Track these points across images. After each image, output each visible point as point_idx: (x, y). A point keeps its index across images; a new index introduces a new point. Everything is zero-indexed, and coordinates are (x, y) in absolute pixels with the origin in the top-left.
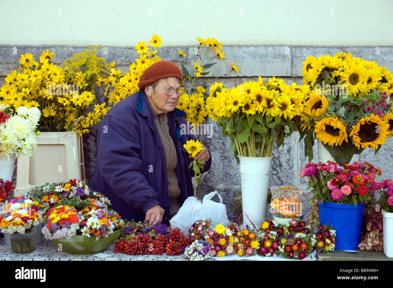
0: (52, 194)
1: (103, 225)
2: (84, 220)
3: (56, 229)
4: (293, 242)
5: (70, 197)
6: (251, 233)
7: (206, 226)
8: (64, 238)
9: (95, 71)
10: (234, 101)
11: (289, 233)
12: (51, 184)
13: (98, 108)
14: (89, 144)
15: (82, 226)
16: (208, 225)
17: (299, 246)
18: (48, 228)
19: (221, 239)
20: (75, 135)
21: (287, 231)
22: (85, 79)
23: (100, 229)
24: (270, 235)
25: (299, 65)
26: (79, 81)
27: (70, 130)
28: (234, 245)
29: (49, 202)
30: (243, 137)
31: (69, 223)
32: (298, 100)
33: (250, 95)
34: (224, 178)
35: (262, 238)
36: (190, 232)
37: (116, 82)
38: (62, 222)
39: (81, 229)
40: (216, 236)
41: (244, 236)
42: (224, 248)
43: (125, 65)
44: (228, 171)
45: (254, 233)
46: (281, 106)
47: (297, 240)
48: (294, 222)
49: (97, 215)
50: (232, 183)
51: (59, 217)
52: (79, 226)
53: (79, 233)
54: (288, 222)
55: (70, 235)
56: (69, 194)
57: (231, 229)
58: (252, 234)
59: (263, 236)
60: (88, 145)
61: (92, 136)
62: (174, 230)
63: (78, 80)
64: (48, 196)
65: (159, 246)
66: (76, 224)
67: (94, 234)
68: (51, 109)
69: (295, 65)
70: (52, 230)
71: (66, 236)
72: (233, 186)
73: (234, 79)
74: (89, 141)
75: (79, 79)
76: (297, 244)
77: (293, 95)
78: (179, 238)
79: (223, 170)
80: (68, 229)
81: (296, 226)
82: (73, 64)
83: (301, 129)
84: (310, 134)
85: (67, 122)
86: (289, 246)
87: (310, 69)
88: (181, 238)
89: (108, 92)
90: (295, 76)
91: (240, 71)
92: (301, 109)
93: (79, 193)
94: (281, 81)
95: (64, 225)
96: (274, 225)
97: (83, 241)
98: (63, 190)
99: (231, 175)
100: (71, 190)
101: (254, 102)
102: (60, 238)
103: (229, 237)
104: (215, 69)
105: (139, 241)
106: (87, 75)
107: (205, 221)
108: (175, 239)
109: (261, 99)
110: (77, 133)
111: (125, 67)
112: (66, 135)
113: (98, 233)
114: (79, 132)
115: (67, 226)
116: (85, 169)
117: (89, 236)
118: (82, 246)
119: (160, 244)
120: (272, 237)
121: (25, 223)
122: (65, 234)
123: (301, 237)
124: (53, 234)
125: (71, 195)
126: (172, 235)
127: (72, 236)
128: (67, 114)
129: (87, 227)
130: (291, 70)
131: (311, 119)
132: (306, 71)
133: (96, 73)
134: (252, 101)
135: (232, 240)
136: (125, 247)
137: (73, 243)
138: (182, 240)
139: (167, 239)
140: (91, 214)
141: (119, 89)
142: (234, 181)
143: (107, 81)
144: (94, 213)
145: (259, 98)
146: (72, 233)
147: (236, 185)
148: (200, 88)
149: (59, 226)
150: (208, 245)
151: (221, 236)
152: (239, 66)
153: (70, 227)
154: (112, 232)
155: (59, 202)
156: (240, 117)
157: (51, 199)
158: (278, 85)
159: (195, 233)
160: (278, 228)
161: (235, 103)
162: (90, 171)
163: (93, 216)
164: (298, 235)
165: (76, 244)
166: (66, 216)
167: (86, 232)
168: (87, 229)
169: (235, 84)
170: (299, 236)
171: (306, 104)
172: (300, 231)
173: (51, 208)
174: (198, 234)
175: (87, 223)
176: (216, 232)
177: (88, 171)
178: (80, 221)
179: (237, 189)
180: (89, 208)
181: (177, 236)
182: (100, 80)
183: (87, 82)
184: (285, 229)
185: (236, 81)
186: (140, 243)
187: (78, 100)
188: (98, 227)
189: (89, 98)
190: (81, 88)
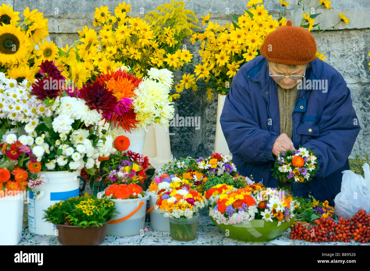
0: (194, 171)
1: (285, 207)
2: (262, 202)
3: (232, 213)
5: (219, 174)
8: (241, 223)
9: (186, 26)
13: (199, 69)
15: (261, 209)
18: (219, 211)
22: (175, 36)
23: (284, 212)
26: (168, 38)
31: (246, 205)
37: (216, 38)
38: (237, 203)
39: (261, 212)
51: (233, 198)
52: (257, 209)
53: (258, 217)
55: (248, 220)
56: (217, 170)
63: (166, 36)
64: (189, 173)
65: (347, 231)
66: (254, 207)
67: (277, 218)
68: (137, 71)
70: (227, 214)
71: (243, 220)
73: (341, 32)
75: (168, 35)
80: (245, 212)
89: (204, 50)
93: (228, 169)
95: (240, 208)
97: (263, 227)
98: (208, 167)
100: (218, 166)
102: (237, 223)
105: (322, 226)
106: (176, 31)
108: (364, 223)
115: (244, 208)
117: (272, 221)
118: (260, 232)
119: (347, 229)
121: (192, 205)
122: (243, 219)
124: (229, 218)
125: (220, 172)
127: (251, 221)
129: (269, 210)
133: (188, 28)
136: (305, 233)
137: (251, 228)
143: (202, 37)
146: (250, 216)
149: (235, 209)
153: (248, 209)
154: (293, 215)
155: (205, 179)
157: (194, 176)
165: (254, 230)
166: (241, 197)
167: (267, 216)
168: (270, 212)
169: (342, 38)
175: (268, 205)
178: (258, 203)
182: (195, 35)
183: (177, 38)
185: (343, 34)
186: (323, 229)
187: (172, 59)
188: (282, 209)
189: (188, 57)
190: (171, 46)
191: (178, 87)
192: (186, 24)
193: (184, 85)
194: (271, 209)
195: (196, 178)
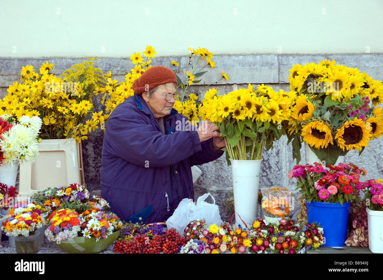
0: (54, 198)
1: (103, 227)
2: (84, 223)
3: (58, 232)
4: (284, 240)
5: (71, 200)
6: (243, 232)
7: (201, 226)
8: (66, 239)
9: (93, 81)
10: (225, 107)
11: (279, 231)
12: (53, 188)
13: (96, 116)
14: (88, 150)
15: (83, 228)
16: (202, 225)
17: (289, 243)
18: (50, 230)
19: (215, 238)
20: (74, 142)
21: (277, 229)
22: (83, 89)
23: (100, 231)
24: (261, 234)
25: (285, 73)
27: (70, 137)
28: (228, 243)
29: (51, 206)
30: (234, 141)
31: (71, 225)
32: (285, 105)
33: (240, 102)
34: (216, 180)
35: (254, 236)
36: (186, 231)
37: (113, 91)
38: (64, 224)
39: (82, 231)
40: (210, 235)
41: (237, 235)
42: (218, 246)
43: (121, 75)
44: (220, 173)
45: (246, 232)
46: (270, 112)
47: (286, 238)
48: (284, 221)
49: (97, 217)
50: (224, 185)
51: (61, 220)
52: (80, 228)
53: (80, 234)
54: (278, 221)
55: (72, 237)
56: (70, 197)
57: (224, 229)
58: (245, 233)
59: (255, 235)
60: (86, 151)
61: (90, 143)
62: (170, 231)
64: (50, 200)
65: (156, 245)
66: (78, 226)
67: (95, 235)
68: (51, 118)
69: (283, 73)
70: (55, 232)
71: (68, 237)
72: (225, 187)
73: (225, 86)
74: (87, 147)
76: (287, 242)
77: (281, 101)
78: (175, 237)
79: (215, 173)
80: (70, 231)
81: (285, 225)
82: (72, 74)
83: (289, 133)
84: (297, 137)
85: (67, 129)
86: (280, 243)
87: (296, 77)
88: (177, 237)
89: (105, 100)
90: (282, 83)
91: (229, 79)
92: (289, 114)
93: (80, 197)
94: (269, 88)
95: (65, 228)
96: (265, 224)
97: (84, 242)
98: (64, 195)
99: (223, 178)
100: (72, 194)
101: (244, 108)
102: (62, 240)
103: (222, 236)
104: (206, 77)
105: (137, 241)
106: (85, 85)
107: (199, 221)
108: (171, 239)
109: (251, 106)
110: (76, 140)
111: (121, 76)
112: (66, 142)
113: (98, 234)
114: (78, 139)
115: (69, 228)
116: (85, 174)
117: (90, 237)
118: (84, 247)
119: (157, 244)
120: (263, 236)
121: (29, 226)
122: (67, 236)
123: (291, 235)
124: (56, 236)
125: (72, 199)
126: (169, 235)
127: (74, 238)
128: (66, 122)
129: (88, 229)
130: (278, 77)
131: (298, 123)
132: (292, 78)
133: (94, 82)
134: (242, 107)
135: (225, 239)
136: (124, 247)
137: (75, 244)
138: (178, 239)
139: (164, 239)
140: (91, 217)
141: (116, 98)
142: (226, 183)
143: (104, 90)
144: (94, 216)
145: (249, 105)
147: (228, 186)
148: (192, 95)
149: (62, 228)
150: (203, 244)
151: (215, 235)
152: (229, 74)
153: (72, 229)
154: (111, 233)
155: (61, 205)
156: (231, 122)
157: (52, 202)
158: (267, 91)
159: (190, 233)
160: (269, 227)
161: (226, 109)
162: (89, 176)
163: (93, 218)
164: (287, 233)
165: (77, 245)
166: (68, 219)
167: (87, 234)
168: (88, 230)
169: (226, 91)
170: (289, 234)
171: (293, 109)
172: (290, 230)
173: (53, 211)
174: (193, 234)
175: (88, 225)
176: (210, 232)
177: (87, 175)
178: (81, 223)
179: (229, 191)
180: (89, 211)
181: (173, 236)
182: (97, 89)
183: (85, 91)
184: (275, 227)
185: (226, 88)
186: (138, 244)
187: (76, 108)
188: (98, 228)
189: (88, 106)
190: (79, 97)
191: (83, 131)
192: (93, 80)
193: (88, 129)
194: (89, 228)
195: (54, 204)
